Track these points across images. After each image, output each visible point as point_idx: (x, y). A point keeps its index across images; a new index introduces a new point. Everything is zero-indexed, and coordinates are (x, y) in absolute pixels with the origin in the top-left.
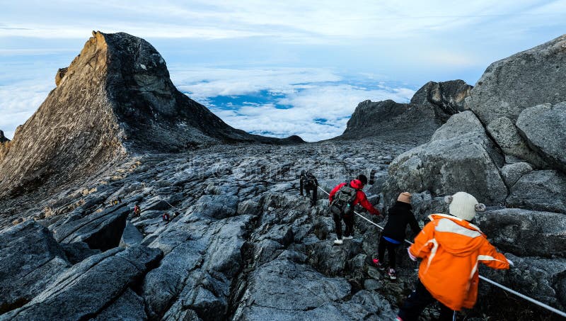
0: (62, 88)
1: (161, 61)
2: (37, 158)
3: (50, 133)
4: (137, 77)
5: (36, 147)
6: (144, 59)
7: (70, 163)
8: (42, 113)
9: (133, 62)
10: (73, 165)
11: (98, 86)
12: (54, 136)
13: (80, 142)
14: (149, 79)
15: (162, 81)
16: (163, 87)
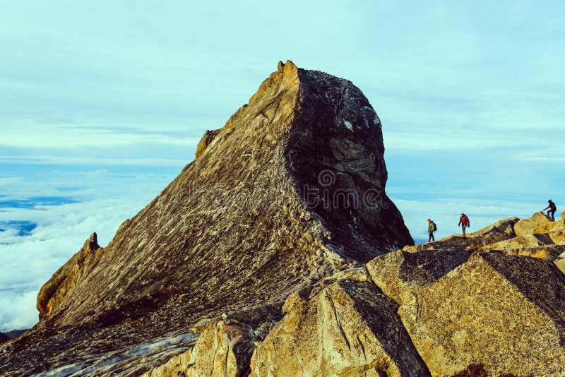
0: (208, 155)
1: (376, 122)
2: (149, 264)
3: (179, 224)
4: (335, 142)
5: (151, 247)
6: (351, 113)
7: (209, 276)
8: (169, 195)
9: (332, 116)
10: (214, 280)
11: (273, 148)
12: (185, 228)
13: (230, 241)
14: (354, 150)
15: (372, 158)
16: (371, 170)
